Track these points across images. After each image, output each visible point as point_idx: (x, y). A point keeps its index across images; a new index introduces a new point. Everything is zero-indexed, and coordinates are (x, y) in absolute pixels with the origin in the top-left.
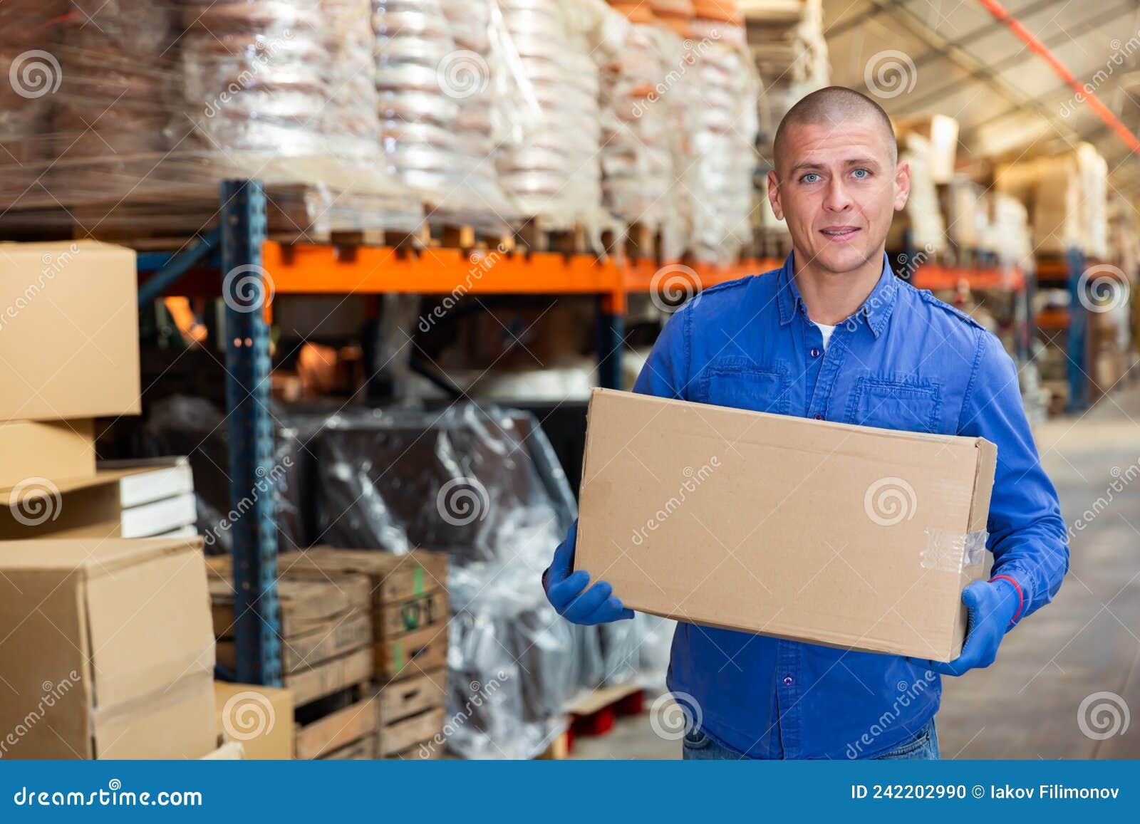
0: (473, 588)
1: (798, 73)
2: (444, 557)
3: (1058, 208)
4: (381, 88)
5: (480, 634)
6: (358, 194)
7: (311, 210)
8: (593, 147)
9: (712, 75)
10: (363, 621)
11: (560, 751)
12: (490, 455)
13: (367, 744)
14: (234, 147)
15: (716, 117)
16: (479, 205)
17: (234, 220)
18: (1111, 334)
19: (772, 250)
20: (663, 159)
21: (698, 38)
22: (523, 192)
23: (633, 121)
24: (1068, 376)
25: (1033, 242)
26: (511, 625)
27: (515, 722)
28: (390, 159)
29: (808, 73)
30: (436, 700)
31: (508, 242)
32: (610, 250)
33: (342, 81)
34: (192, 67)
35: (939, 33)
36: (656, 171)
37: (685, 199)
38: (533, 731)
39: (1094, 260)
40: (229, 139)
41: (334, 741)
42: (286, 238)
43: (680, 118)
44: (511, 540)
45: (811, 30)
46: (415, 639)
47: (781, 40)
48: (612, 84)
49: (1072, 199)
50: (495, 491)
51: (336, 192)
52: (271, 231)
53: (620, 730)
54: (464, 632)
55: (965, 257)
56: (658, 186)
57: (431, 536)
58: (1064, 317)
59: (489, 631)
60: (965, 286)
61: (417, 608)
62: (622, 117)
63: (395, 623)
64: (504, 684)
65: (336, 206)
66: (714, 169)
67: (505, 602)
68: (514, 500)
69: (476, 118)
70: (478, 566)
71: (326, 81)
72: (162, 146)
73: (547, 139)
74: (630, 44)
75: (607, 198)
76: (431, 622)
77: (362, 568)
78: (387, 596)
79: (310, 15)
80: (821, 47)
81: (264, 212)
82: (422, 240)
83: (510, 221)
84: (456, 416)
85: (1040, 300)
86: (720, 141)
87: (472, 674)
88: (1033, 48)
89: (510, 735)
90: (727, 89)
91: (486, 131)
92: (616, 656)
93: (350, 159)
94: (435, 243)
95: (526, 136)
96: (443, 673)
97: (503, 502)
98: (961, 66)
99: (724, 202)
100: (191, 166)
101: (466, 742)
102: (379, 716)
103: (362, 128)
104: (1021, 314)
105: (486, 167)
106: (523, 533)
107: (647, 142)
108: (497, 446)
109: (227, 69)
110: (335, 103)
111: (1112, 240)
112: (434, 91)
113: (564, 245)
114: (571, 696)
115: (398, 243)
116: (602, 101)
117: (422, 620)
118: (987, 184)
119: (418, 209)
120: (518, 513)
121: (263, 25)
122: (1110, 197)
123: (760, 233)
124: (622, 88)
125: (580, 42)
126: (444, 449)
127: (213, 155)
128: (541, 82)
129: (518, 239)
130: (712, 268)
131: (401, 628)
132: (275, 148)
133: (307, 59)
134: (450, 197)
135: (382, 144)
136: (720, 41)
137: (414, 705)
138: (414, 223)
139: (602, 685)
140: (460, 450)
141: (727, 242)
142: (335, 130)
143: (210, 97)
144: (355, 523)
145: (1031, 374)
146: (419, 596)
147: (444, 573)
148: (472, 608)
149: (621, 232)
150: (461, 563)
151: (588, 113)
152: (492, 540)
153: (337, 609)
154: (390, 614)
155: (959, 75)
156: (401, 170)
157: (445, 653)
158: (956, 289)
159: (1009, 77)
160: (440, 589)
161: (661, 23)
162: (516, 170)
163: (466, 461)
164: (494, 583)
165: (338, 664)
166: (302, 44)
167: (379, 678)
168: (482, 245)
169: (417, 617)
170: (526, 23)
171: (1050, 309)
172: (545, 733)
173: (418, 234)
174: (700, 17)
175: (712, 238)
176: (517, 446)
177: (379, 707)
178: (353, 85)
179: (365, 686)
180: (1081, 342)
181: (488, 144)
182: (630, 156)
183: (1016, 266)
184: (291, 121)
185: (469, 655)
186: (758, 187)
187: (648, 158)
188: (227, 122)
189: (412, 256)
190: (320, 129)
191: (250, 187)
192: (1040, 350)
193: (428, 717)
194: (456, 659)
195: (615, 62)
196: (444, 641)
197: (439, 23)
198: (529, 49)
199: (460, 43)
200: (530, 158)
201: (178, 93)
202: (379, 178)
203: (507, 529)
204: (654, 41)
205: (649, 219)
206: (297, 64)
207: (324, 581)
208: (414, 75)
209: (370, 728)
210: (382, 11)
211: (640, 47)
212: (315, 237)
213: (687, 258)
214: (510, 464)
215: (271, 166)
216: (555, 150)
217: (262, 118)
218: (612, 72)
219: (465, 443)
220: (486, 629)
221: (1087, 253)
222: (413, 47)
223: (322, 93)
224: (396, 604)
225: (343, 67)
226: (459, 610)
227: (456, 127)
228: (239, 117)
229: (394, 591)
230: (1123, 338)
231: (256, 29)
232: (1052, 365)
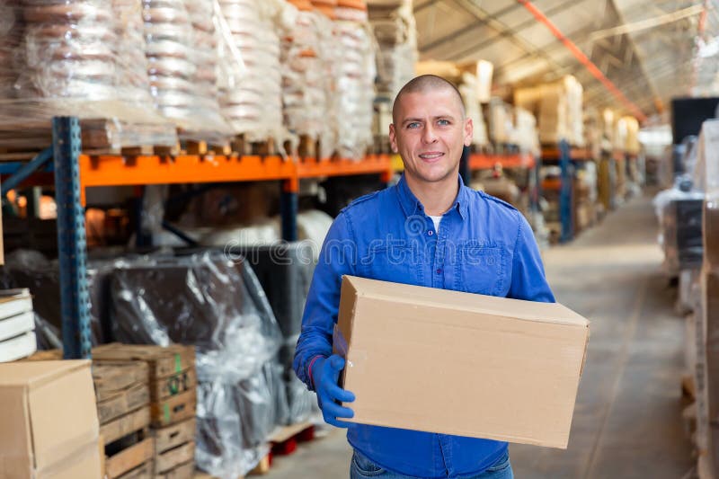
0: (211, 366)
1: (399, 38)
2: (194, 348)
3: (553, 116)
4: (148, 56)
5: (215, 396)
6: (137, 124)
7: (109, 135)
8: (277, 87)
9: (348, 41)
10: (144, 390)
11: (265, 466)
12: (219, 283)
13: (148, 466)
14: (59, 95)
15: (351, 68)
16: (209, 128)
17: (61, 142)
18: (585, 192)
19: (385, 149)
20: (319, 95)
21: (340, 19)
22: (235, 118)
23: (301, 71)
24: (560, 220)
25: (539, 137)
26: (234, 389)
27: (238, 449)
28: (155, 100)
29: (405, 38)
30: (190, 437)
31: (227, 150)
32: (289, 152)
33: (125, 52)
34: (32, 45)
35: (482, 10)
36: (315, 103)
37: (333, 119)
38: (249, 454)
39: (575, 147)
40: (57, 91)
41: (129, 465)
42: (94, 153)
43: (329, 69)
44: (234, 336)
45: (406, 11)
46: (177, 400)
47: (388, 18)
48: (287, 48)
49: (561, 110)
50: (223, 307)
51: (124, 123)
52: (84, 148)
53: (301, 451)
54: (206, 394)
55: (499, 148)
56: (317, 112)
57: (184, 335)
58: (558, 183)
59: (221, 393)
60: (499, 166)
61: (177, 380)
62: (294, 69)
63: (164, 390)
64: (230, 424)
65: (124, 132)
66: (350, 100)
67: (231, 375)
68: (235, 311)
69: (206, 73)
70: (214, 353)
71: (115, 53)
72: (13, 95)
73: (249, 85)
74: (298, 23)
75: (286, 120)
76: (186, 389)
77: (143, 357)
78: (159, 374)
79: (106, 12)
80: (412, 21)
81: (79, 137)
82: (176, 151)
83: (228, 137)
84: (198, 260)
85: (544, 172)
86: (354, 83)
87: (212, 421)
88: (538, 18)
89: (235, 457)
90: (358, 50)
91: (213, 81)
92: (297, 405)
93: (131, 101)
94: (184, 152)
95: (237, 84)
96: (194, 420)
97: (229, 312)
98: (494, 29)
99: (356, 120)
100: (31, 108)
101: (208, 462)
102: (155, 449)
103: (138, 82)
104: (533, 182)
105: (215, 104)
106: (241, 331)
107: (309, 85)
108: (224, 279)
109: (54, 46)
110: (121, 66)
111: (586, 134)
112: (181, 57)
113: (262, 150)
114: (270, 431)
115: (162, 153)
116: (282, 59)
117: (181, 388)
118: (510, 101)
119: (173, 132)
120: (238, 319)
121: (76, 19)
122: (584, 108)
123: (377, 138)
124: (294, 51)
125: (269, 23)
126: (191, 280)
127: (46, 100)
128: (245, 49)
129: (234, 147)
130: (350, 161)
131: (168, 393)
132: (85, 95)
133: (104, 39)
134: (192, 124)
135: (150, 91)
136: (352, 20)
137: (176, 441)
138: (171, 140)
139: (289, 423)
140: (201, 281)
141: (358, 145)
142: (122, 83)
143: (43, 64)
144: (136, 328)
145: (539, 219)
146: (178, 373)
147: (194, 358)
148: (210, 379)
149: (295, 142)
150: (203, 352)
151: (274, 67)
152: (222, 336)
153: (129, 383)
154: (161, 384)
155: (492, 34)
156: (161, 107)
157: (195, 408)
158: (494, 168)
159: (523, 35)
160: (192, 368)
161: (317, 10)
162: (231, 104)
163: (205, 287)
164: (223, 363)
165: (129, 417)
166: (101, 30)
167: (155, 425)
168: (212, 153)
169: (177, 386)
170: (235, 11)
171: (549, 178)
172: (256, 456)
173: (174, 148)
174: (340, 5)
175: (350, 143)
176: (236, 278)
177: (155, 443)
178: (132, 55)
179: (146, 430)
180: (568, 198)
181: (214, 89)
182: (299, 93)
183: (530, 154)
184: (95, 79)
185: (209, 409)
186: (377, 110)
187: (310, 95)
188: (55, 80)
189: (170, 161)
190: (113, 84)
191: (71, 121)
192: (545, 205)
193: (185, 448)
194: (201, 412)
195: (290, 35)
196: (194, 401)
197: (184, 14)
198: (238, 29)
199: (196, 26)
200: (239, 97)
201: (23, 61)
202: (149, 113)
203: (231, 330)
204: (313, 20)
205: (312, 132)
206: (98, 43)
207: (120, 365)
208: (169, 47)
209: (149, 457)
210: (147, 7)
211: (304, 25)
212: (111, 152)
213: (335, 157)
214: (233, 289)
215: (83, 107)
216: (255, 91)
217: (76, 77)
218: (288, 41)
219: (204, 276)
220: (219, 392)
221: (571, 143)
222: (167, 29)
223: (114, 61)
224: (164, 378)
225: (126, 44)
226: (203, 382)
227: (194, 79)
228: (62, 76)
229: (163, 370)
230: (593, 195)
231: (72, 21)
232: (551, 212)
